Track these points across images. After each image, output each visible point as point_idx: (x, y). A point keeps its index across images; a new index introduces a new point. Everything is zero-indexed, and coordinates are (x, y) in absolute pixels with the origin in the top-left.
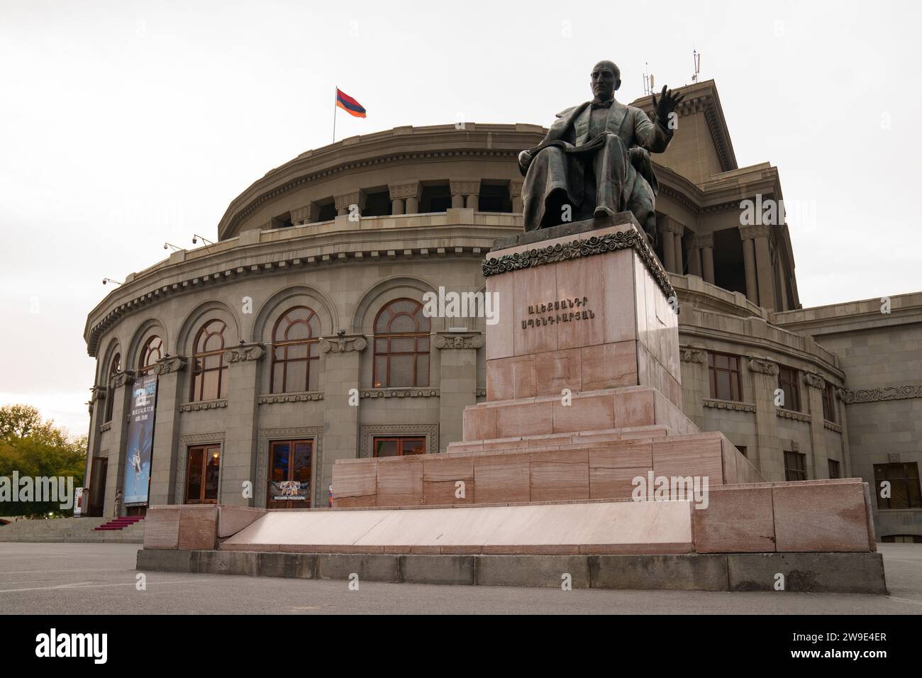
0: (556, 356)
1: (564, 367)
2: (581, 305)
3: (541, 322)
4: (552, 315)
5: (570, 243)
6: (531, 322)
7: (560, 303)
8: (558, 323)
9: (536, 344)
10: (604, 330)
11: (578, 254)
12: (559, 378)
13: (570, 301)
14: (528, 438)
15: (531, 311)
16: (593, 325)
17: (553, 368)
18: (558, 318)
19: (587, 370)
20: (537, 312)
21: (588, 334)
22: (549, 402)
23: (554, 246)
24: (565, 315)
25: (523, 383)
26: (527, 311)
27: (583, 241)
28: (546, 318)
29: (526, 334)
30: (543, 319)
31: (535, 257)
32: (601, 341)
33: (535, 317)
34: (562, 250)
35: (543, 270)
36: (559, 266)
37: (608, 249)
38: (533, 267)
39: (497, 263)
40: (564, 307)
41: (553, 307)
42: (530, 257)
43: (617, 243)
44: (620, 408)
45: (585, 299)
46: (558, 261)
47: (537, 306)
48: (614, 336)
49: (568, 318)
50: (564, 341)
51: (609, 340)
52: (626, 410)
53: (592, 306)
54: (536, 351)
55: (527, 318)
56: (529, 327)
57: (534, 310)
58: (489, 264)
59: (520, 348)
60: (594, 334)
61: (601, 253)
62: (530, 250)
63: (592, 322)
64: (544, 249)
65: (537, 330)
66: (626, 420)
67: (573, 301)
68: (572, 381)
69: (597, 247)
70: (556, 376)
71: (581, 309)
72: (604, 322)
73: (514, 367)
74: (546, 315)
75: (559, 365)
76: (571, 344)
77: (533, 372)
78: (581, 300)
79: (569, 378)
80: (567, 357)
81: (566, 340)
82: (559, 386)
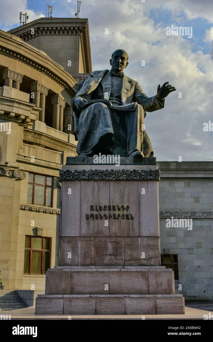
0: (109, 240)
1: (114, 248)
2: (125, 210)
3: (99, 217)
4: (106, 213)
5: (120, 170)
6: (92, 215)
7: (112, 207)
8: (110, 219)
9: (96, 230)
10: (140, 228)
11: (125, 178)
12: (110, 255)
13: (118, 207)
14: (95, 296)
15: (92, 208)
16: (132, 224)
17: (106, 248)
18: (110, 216)
19: (129, 252)
20: (96, 210)
21: (129, 229)
22: (107, 272)
23: (110, 170)
24: (114, 215)
25: (86, 255)
26: (89, 208)
27: (127, 171)
28: (102, 215)
29: (88, 223)
30: (100, 215)
31: (97, 175)
32: (137, 235)
33: (95, 213)
34: (115, 173)
35: (102, 184)
36: (111, 183)
37: (143, 179)
38: (95, 180)
39: (71, 174)
40: (114, 209)
41: (107, 208)
42: (93, 174)
43: (149, 176)
44: (152, 281)
45: (128, 207)
46: (112, 180)
47: (96, 206)
48: (145, 232)
49: (117, 217)
50: (114, 231)
51: (142, 234)
52: (157, 282)
53: (132, 211)
54: (95, 235)
55: (89, 213)
56: (91, 219)
57: (95, 208)
58: (65, 173)
59: (84, 231)
60: (133, 229)
61: (139, 180)
62: (94, 169)
63: (132, 222)
64: (103, 171)
65: (96, 222)
66: (156, 289)
67: (120, 207)
68: (118, 257)
69: (137, 176)
70: (108, 253)
71: (125, 212)
72: (139, 223)
73: (79, 244)
74: (103, 213)
75: (110, 246)
76: (118, 233)
77: (93, 249)
78: (125, 206)
79: (116, 255)
80: (115, 242)
81: (115, 231)
82: (110, 260)
